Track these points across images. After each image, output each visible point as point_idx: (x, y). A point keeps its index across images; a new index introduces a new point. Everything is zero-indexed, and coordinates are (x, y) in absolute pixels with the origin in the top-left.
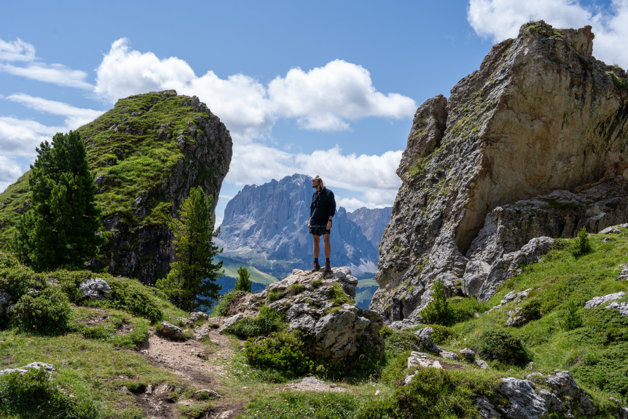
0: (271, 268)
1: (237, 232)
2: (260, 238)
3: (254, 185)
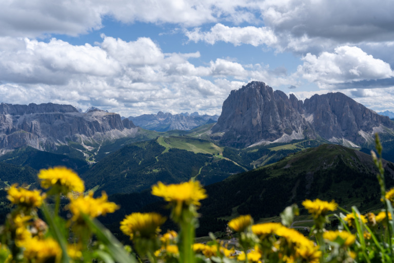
0: (236, 141)
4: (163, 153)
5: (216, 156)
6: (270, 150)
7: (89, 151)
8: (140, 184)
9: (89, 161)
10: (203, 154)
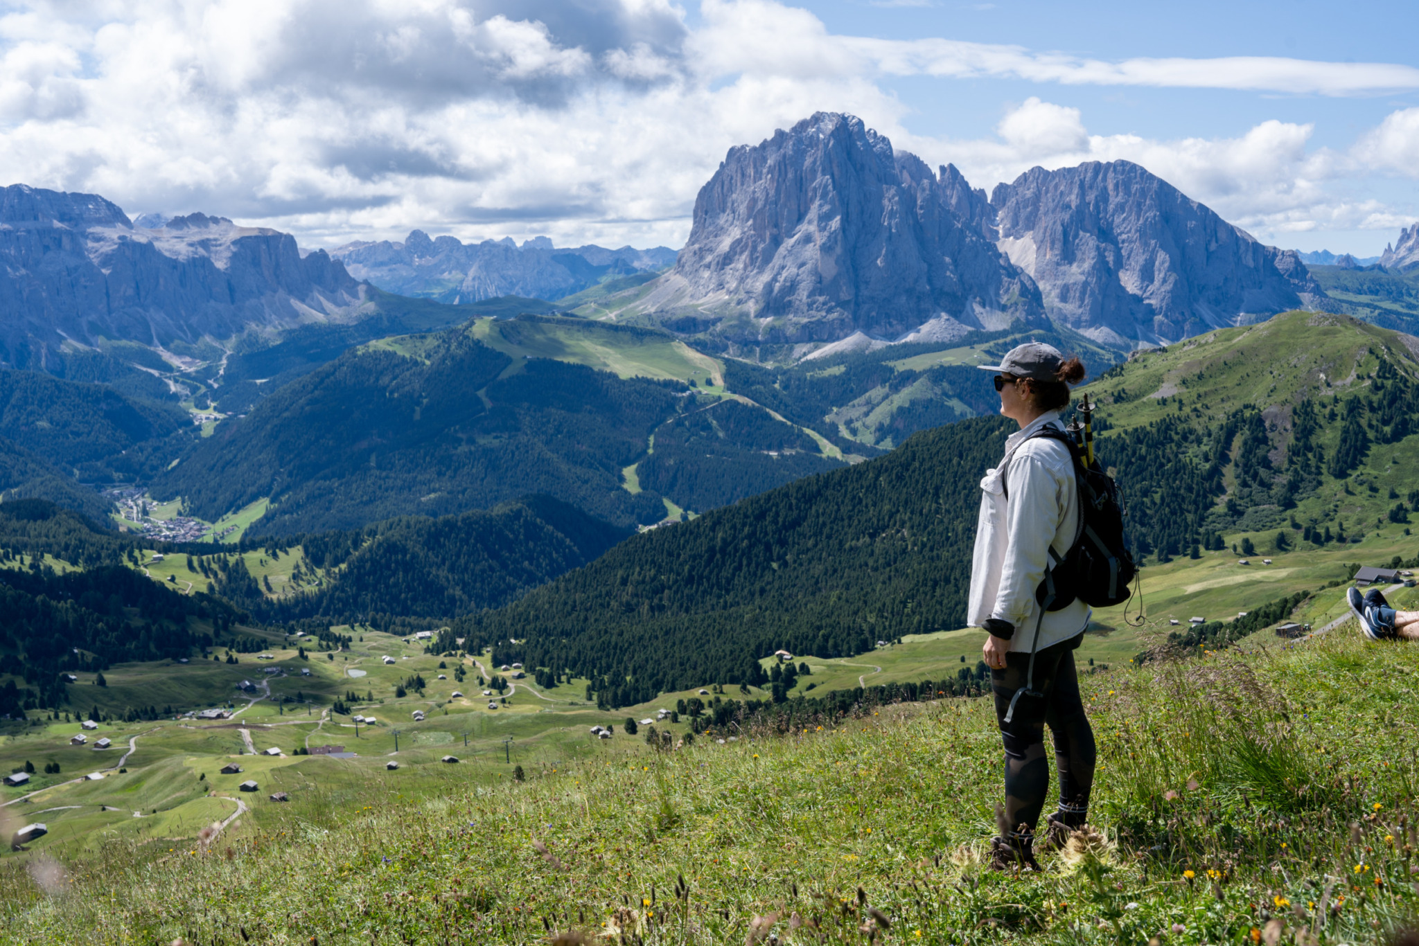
0: (760, 338)
1: (709, 258)
2: (745, 268)
3: (743, 147)
4: (504, 375)
5: (705, 390)
6: (891, 370)
7: (187, 375)
8: (434, 491)
9: (194, 411)
10: (649, 382)
